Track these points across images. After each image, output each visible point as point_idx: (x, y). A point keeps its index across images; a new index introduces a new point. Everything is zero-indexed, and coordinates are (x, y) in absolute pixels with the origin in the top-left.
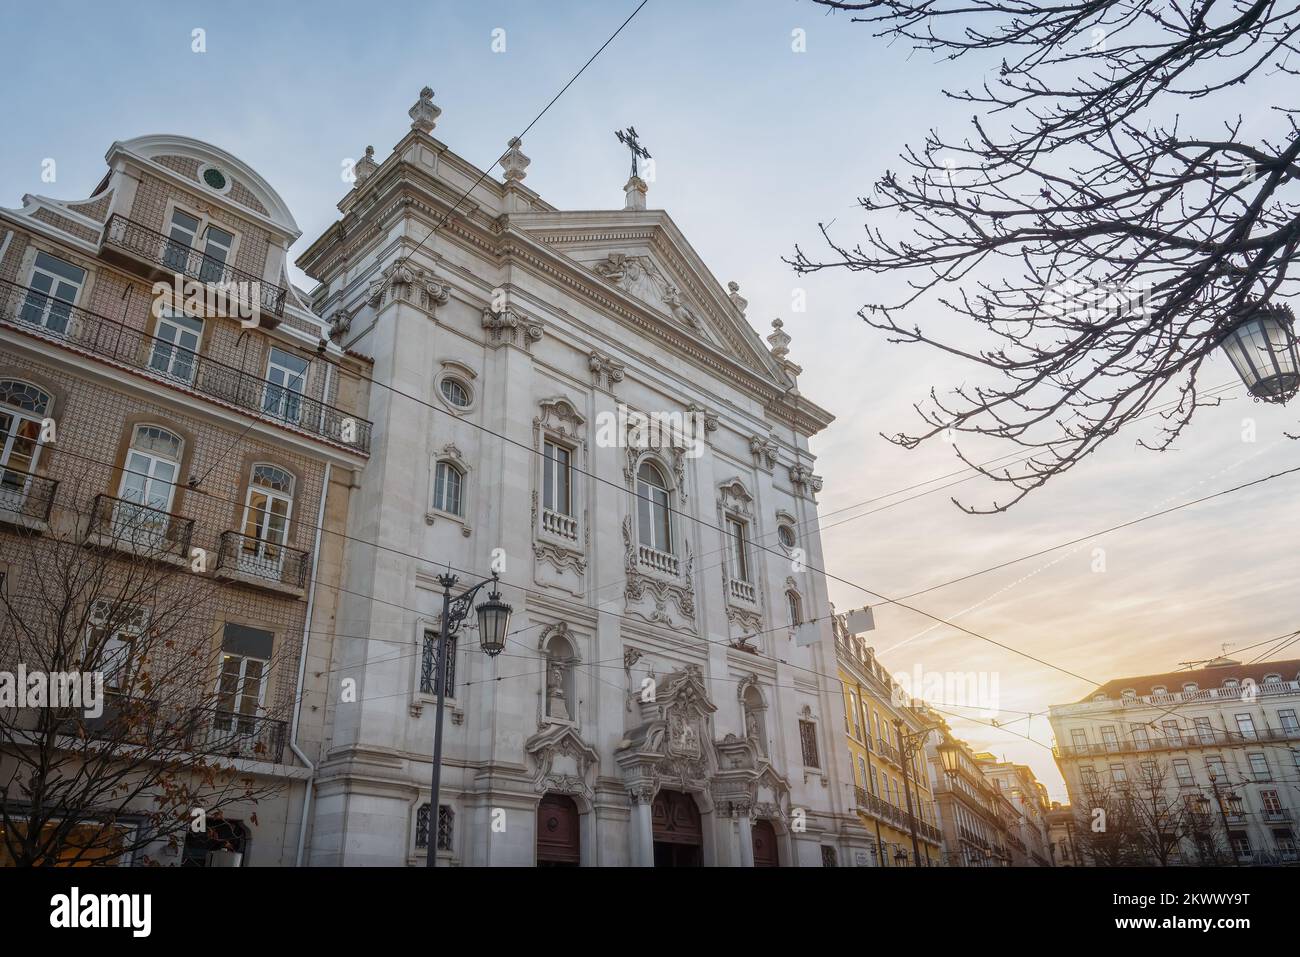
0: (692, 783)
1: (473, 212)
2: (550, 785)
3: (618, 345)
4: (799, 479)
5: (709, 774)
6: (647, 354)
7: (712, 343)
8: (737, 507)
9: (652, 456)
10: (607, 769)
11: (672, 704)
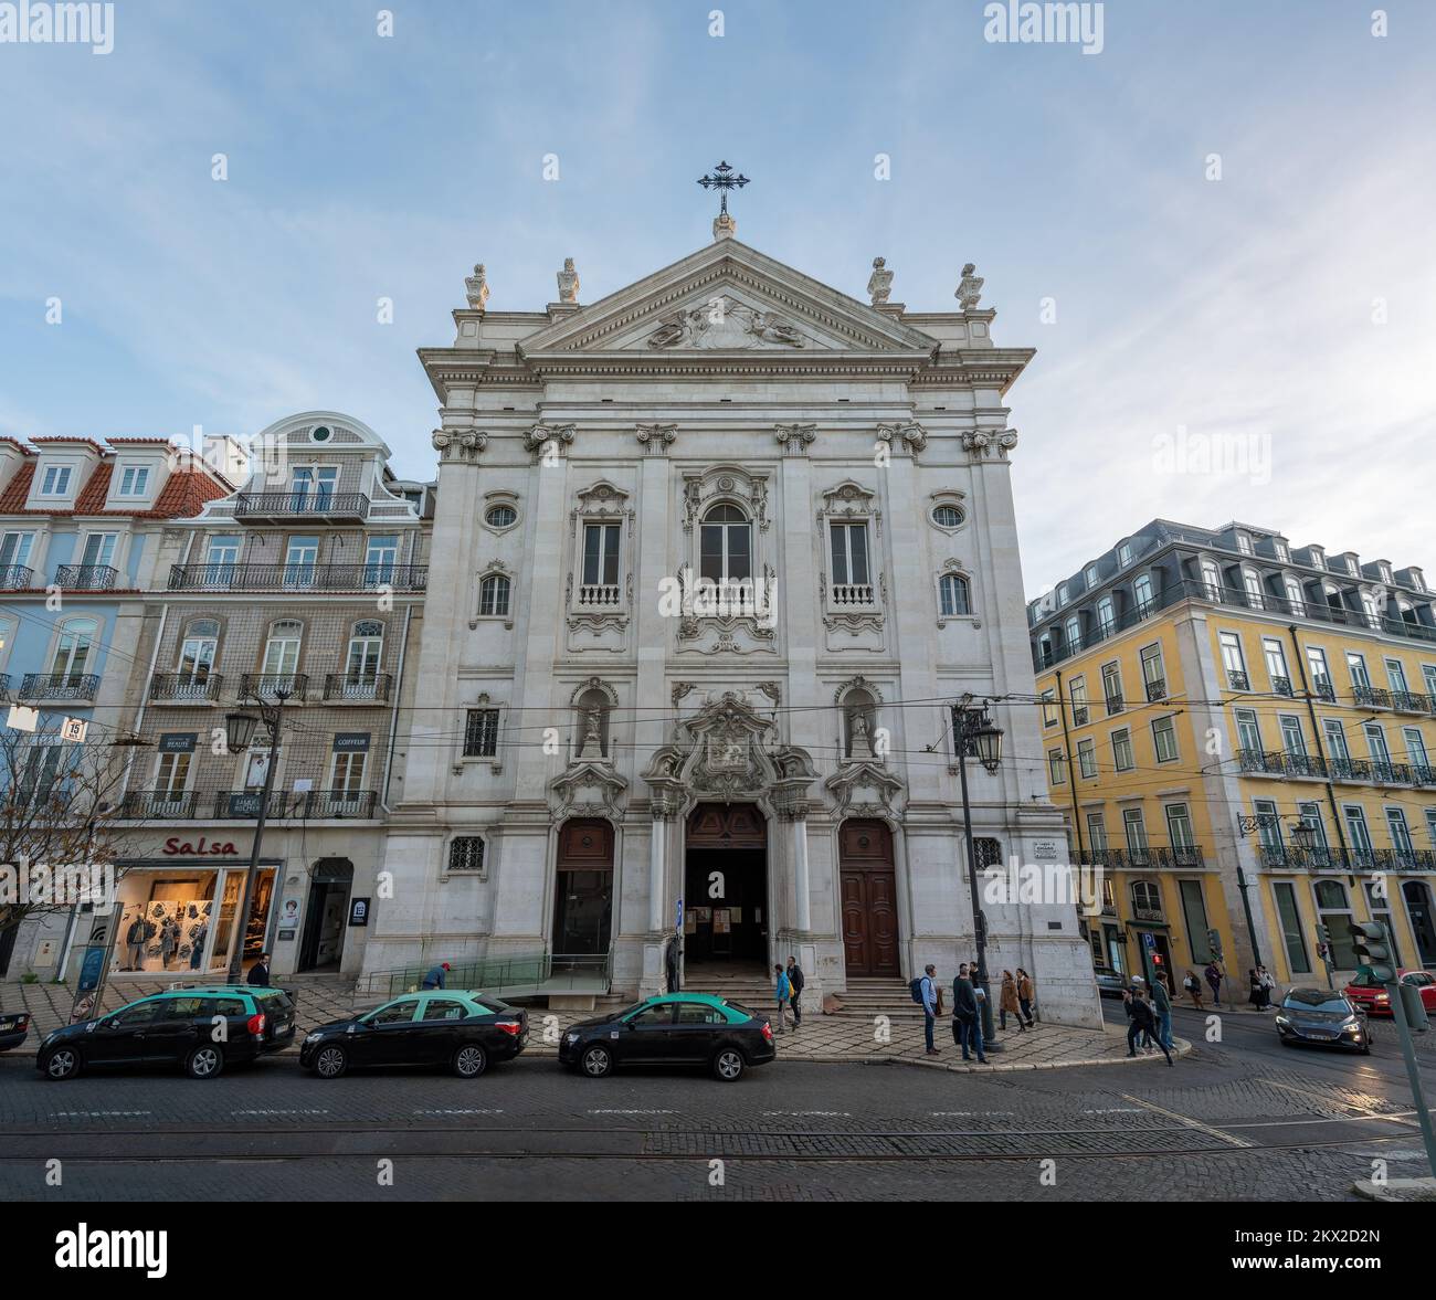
0: (742, 795)
1: (495, 358)
2: (572, 812)
3: (653, 405)
4: (973, 444)
5: (766, 784)
6: (717, 398)
7: (831, 350)
8: (848, 510)
9: (722, 497)
10: (639, 792)
11: (711, 727)
